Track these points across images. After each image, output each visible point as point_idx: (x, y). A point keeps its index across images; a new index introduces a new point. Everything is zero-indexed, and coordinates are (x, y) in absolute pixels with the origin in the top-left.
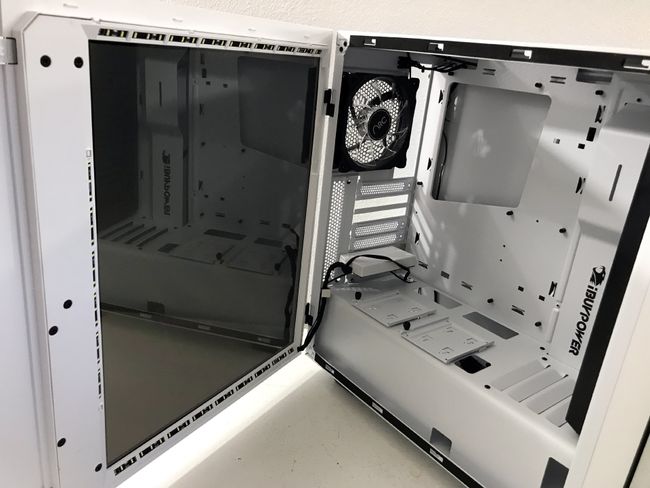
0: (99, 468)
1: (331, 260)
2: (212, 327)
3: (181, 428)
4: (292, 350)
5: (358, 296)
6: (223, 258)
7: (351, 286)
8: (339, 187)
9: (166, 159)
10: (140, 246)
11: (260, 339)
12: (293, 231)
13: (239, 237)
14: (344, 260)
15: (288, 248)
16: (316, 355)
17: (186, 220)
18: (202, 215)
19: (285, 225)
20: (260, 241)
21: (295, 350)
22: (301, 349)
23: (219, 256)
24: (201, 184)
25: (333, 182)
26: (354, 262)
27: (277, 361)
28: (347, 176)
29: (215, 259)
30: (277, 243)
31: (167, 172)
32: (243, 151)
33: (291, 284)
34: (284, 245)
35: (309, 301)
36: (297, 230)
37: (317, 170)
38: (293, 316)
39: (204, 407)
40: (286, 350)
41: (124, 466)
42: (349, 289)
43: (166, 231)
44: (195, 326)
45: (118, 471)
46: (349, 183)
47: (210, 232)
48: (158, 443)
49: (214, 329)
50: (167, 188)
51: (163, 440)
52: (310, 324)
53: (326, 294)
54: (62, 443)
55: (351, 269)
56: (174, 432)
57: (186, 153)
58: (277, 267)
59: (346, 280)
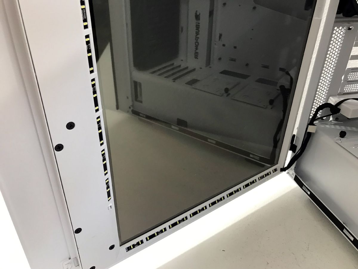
0: (112, 247)
1: (320, 101)
2: (217, 142)
3: (180, 222)
4: (276, 170)
5: (343, 134)
6: (229, 92)
7: (335, 124)
8: (340, 32)
9: (197, 17)
10: (174, 80)
11: (251, 156)
12: (288, 74)
13: (245, 77)
14: (333, 101)
15: (282, 87)
16: (296, 176)
17: (208, 62)
18: (220, 59)
19: (281, 69)
20: (260, 81)
21: (279, 170)
22: (283, 170)
23: (227, 90)
24: (221, 36)
25: (334, 27)
26: (343, 104)
27: (262, 177)
28: (349, 22)
29: (223, 92)
30: (274, 83)
31: (198, 27)
32: (254, 8)
33: (282, 118)
34: (279, 85)
35: (295, 133)
36: (292, 73)
37: (320, 15)
38: (280, 142)
39: (200, 207)
40: (271, 170)
41: (134, 246)
42: (333, 127)
43: (194, 70)
44: (205, 139)
45: (129, 249)
46: (350, 29)
47: (224, 72)
48: (162, 231)
49: (218, 143)
50: (197, 39)
51: (165, 229)
52: (294, 151)
53: (311, 129)
54: (78, 231)
55: (339, 110)
56: (174, 225)
57: (211, 13)
58: (271, 102)
59: (331, 119)
